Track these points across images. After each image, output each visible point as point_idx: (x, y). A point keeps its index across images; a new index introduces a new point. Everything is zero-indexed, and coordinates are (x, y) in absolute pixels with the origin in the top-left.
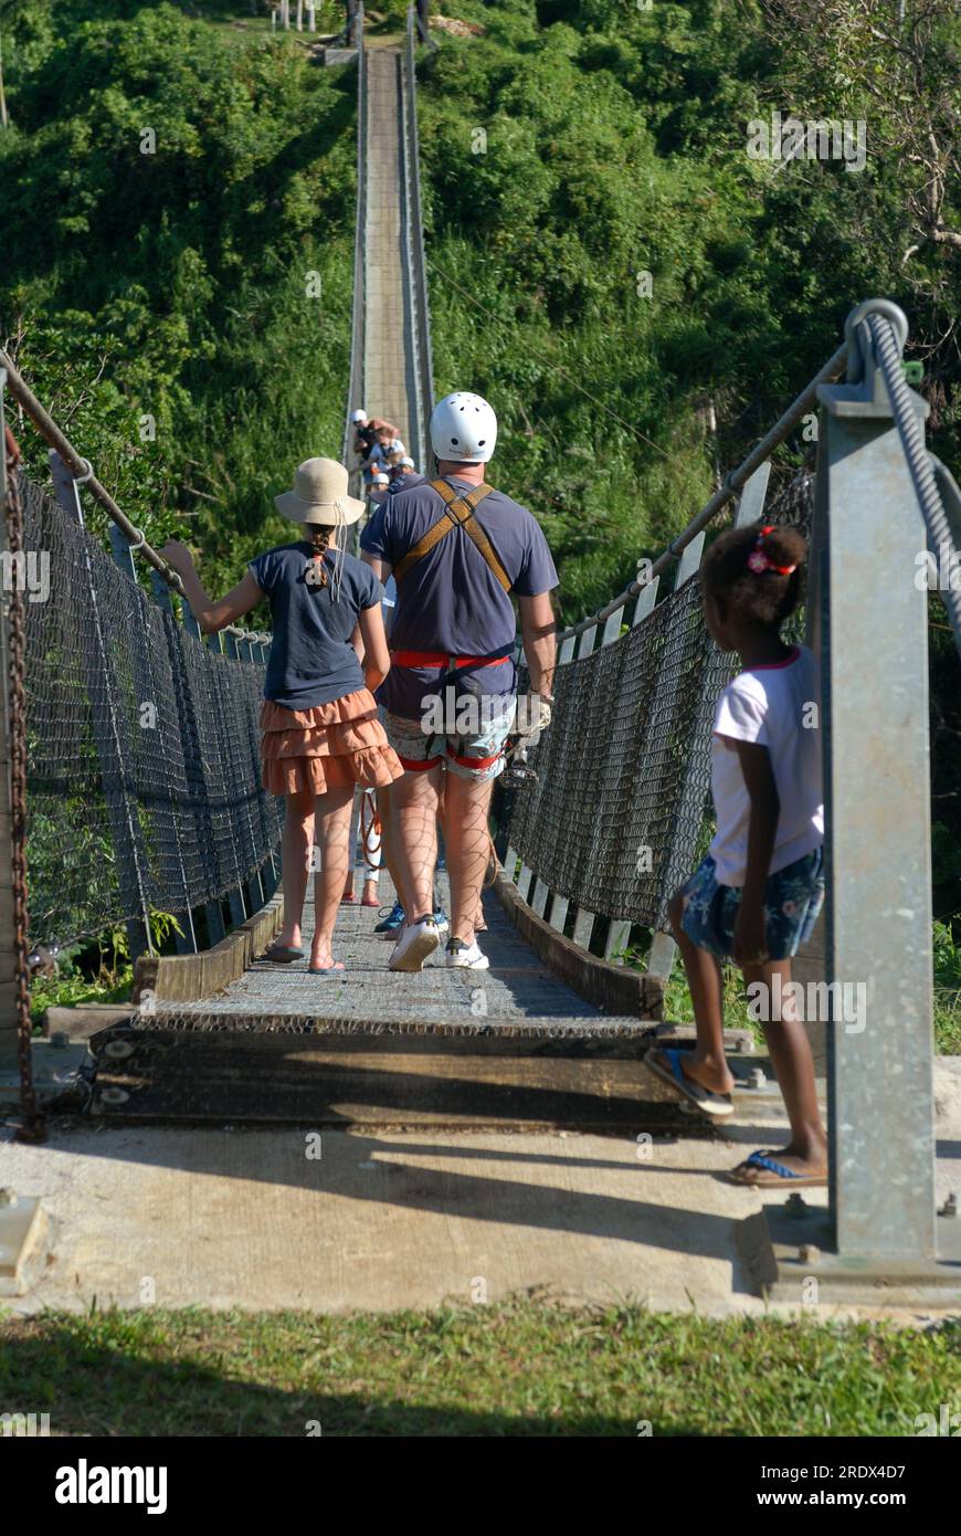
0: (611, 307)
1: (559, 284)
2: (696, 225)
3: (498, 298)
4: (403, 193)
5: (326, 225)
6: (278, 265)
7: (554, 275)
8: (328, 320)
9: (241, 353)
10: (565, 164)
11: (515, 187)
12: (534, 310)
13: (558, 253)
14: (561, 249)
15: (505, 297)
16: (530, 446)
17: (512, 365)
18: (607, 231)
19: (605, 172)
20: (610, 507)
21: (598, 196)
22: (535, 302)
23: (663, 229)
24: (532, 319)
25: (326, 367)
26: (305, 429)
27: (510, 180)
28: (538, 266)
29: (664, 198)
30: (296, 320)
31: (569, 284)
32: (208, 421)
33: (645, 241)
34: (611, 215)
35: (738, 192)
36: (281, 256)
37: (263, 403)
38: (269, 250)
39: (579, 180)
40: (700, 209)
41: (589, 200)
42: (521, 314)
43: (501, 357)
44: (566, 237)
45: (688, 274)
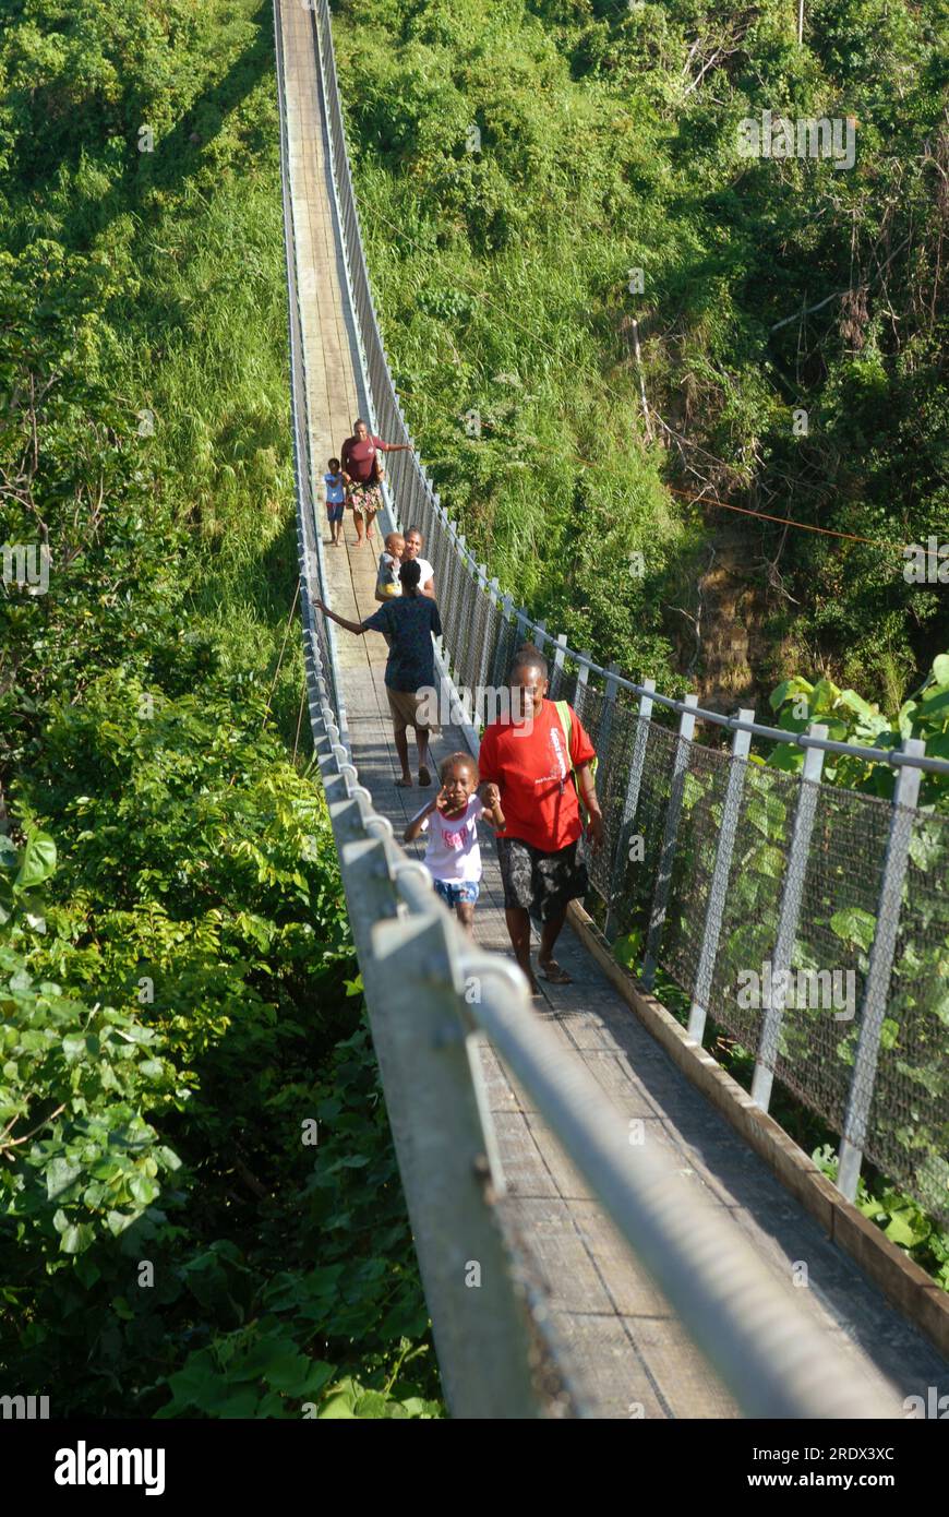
0: (531, 232)
1: (480, 211)
2: (614, 148)
3: (420, 227)
4: (324, 125)
5: (245, 159)
6: (200, 199)
7: (474, 202)
8: (251, 253)
9: (165, 288)
10: (480, 91)
11: (433, 115)
12: (455, 237)
13: (477, 180)
14: (481, 176)
15: (426, 225)
16: (458, 373)
17: (437, 296)
18: (525, 157)
19: (522, 97)
20: (538, 432)
21: (515, 122)
22: (457, 229)
23: (581, 152)
24: (455, 246)
25: (251, 300)
26: (231, 365)
27: (426, 107)
28: (458, 193)
29: (581, 123)
30: (219, 254)
31: (489, 211)
32: (135, 357)
33: (564, 165)
34: (529, 141)
35: (652, 114)
36: (201, 190)
37: (189, 336)
38: (190, 184)
39: (495, 105)
40: (616, 132)
41: (506, 126)
42: (442, 242)
43: (425, 286)
44: (484, 164)
45: (606, 198)
